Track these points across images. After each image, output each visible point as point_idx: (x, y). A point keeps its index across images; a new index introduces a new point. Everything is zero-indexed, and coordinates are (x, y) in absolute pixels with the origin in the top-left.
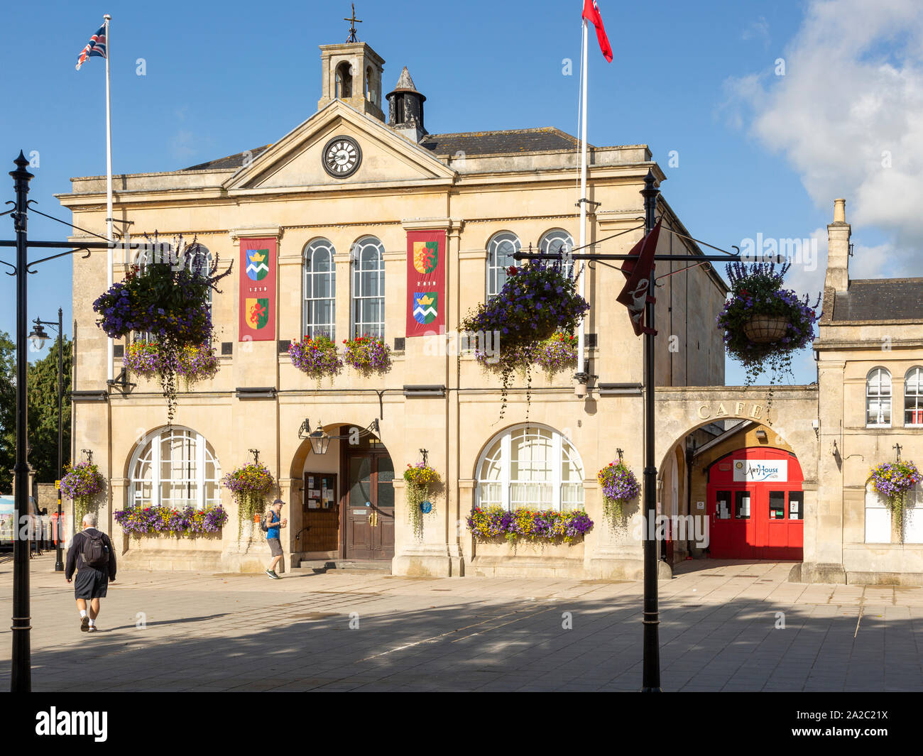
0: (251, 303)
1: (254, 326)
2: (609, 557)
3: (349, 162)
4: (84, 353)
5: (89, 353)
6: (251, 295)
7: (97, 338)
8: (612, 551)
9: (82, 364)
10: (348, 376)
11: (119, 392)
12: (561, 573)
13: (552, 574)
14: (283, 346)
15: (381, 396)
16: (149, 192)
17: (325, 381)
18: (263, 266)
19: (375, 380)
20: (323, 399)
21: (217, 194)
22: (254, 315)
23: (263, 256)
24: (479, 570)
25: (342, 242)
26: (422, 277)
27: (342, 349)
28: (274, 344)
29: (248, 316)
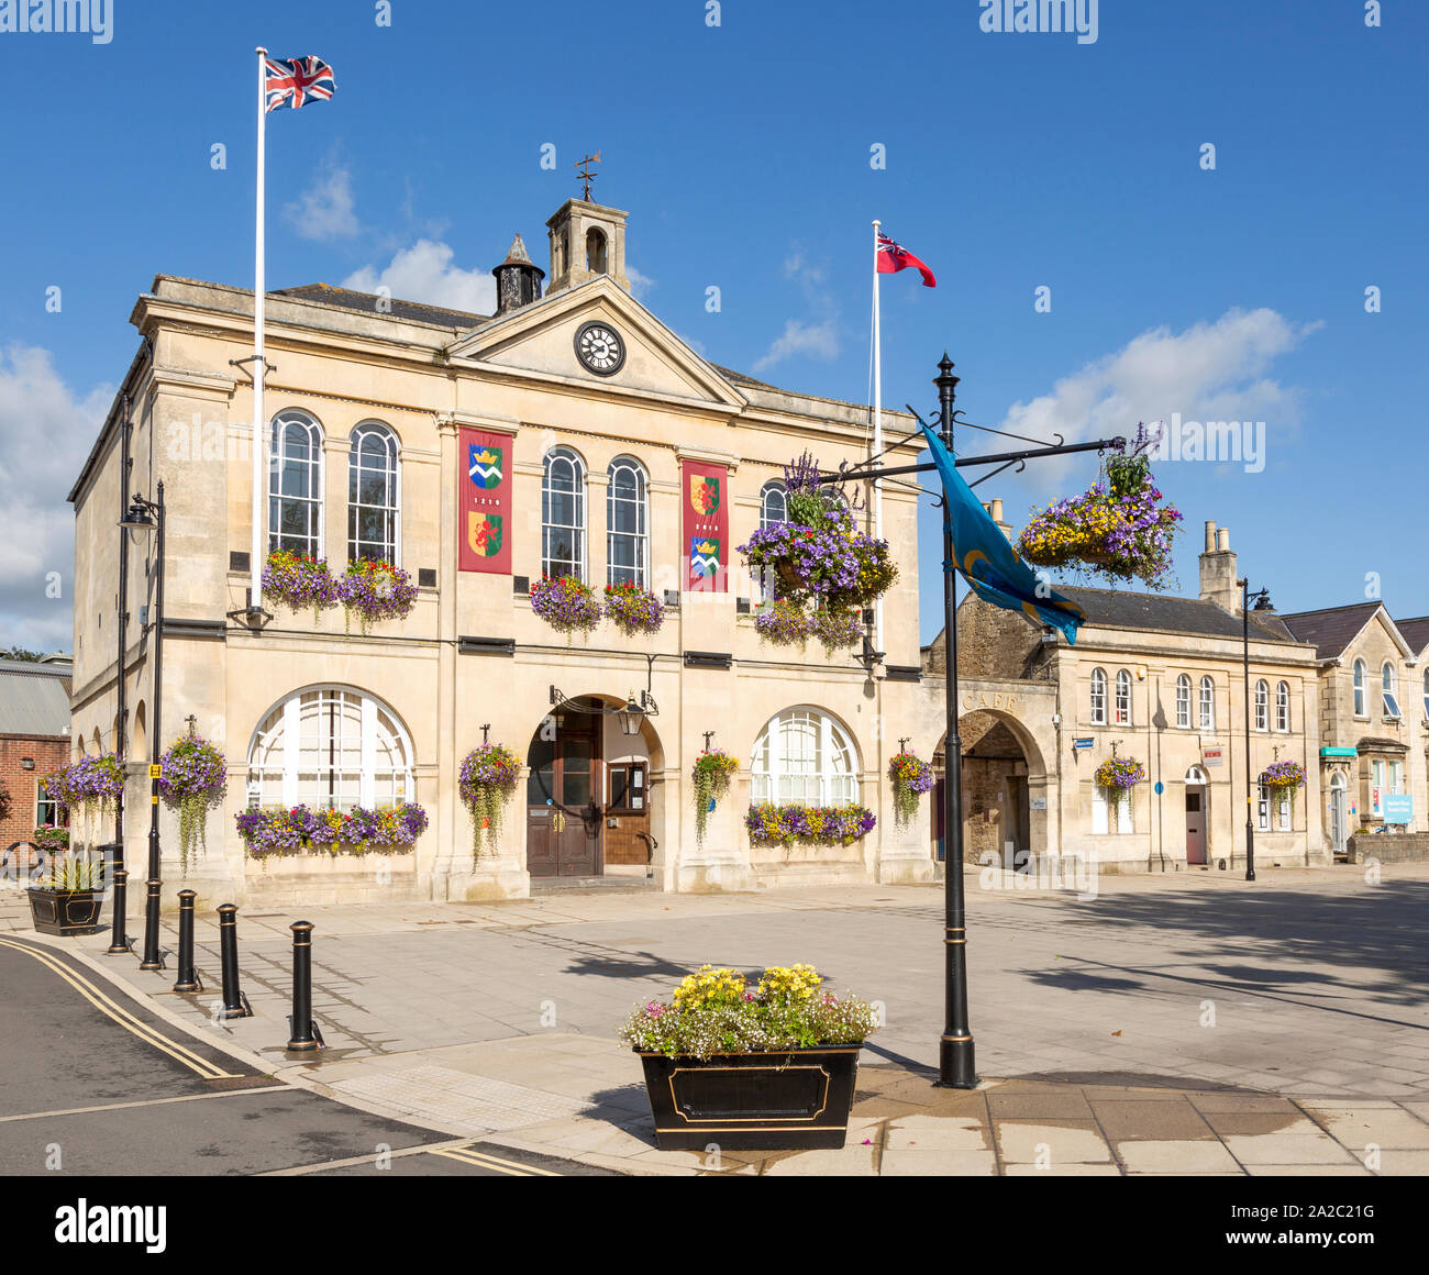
0: (476, 519)
1: (481, 551)
2: (897, 857)
3: (609, 357)
4: (179, 559)
5: (189, 559)
6: (479, 508)
7: (206, 536)
8: (899, 852)
9: (175, 575)
10: (606, 632)
11: (241, 626)
12: (843, 878)
13: (836, 880)
14: (521, 584)
15: (650, 661)
16: (320, 329)
17: (577, 636)
18: (494, 470)
19: (640, 641)
20: (576, 660)
21: (428, 358)
22: (481, 536)
23: (494, 457)
24: (760, 880)
25: (598, 458)
26: (702, 520)
27: (599, 597)
28: (509, 581)
29: (472, 537)
